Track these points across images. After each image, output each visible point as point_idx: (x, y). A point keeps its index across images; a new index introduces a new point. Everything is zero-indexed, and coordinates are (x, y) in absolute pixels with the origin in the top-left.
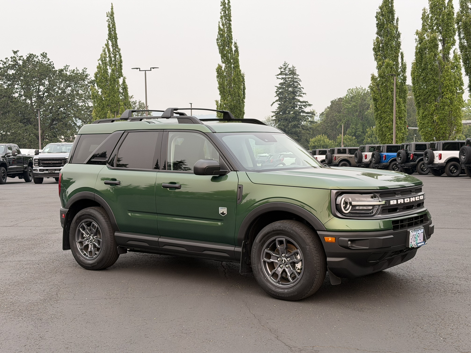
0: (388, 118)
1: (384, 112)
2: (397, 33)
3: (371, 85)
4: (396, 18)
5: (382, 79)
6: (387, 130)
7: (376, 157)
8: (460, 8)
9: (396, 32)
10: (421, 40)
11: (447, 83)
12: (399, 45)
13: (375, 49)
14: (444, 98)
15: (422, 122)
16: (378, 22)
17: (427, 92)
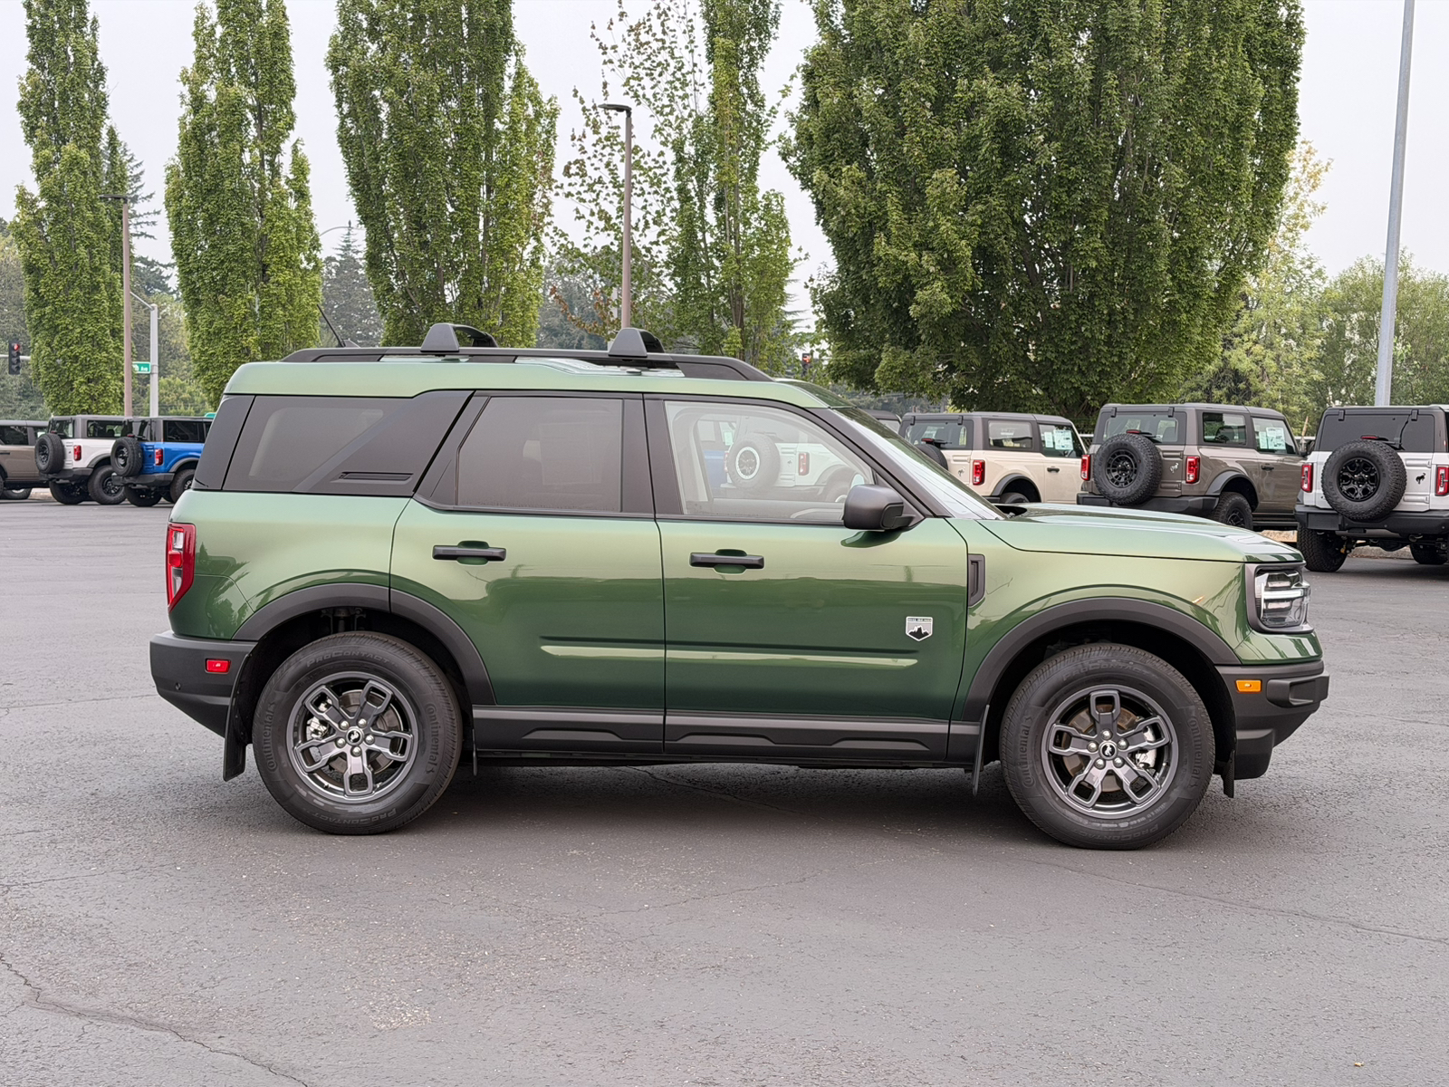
0: (79, 330)
1: (63, 311)
2: (95, 67)
3: (18, 220)
4: (90, 17)
5: (54, 205)
6: (75, 369)
7: (131, 454)
8: (339, 26)
9: (93, 62)
10: (198, 103)
11: (278, 238)
12: (101, 102)
13: (28, 107)
14: (273, 283)
15: (207, 350)
16: (31, 21)
17: (223, 262)
